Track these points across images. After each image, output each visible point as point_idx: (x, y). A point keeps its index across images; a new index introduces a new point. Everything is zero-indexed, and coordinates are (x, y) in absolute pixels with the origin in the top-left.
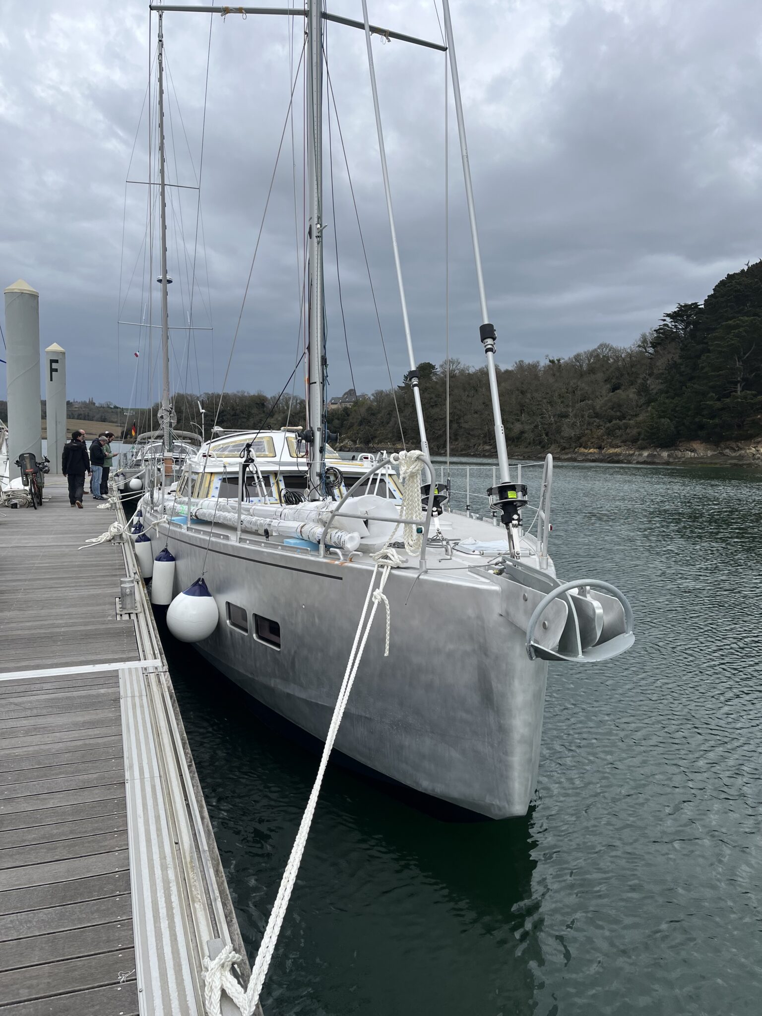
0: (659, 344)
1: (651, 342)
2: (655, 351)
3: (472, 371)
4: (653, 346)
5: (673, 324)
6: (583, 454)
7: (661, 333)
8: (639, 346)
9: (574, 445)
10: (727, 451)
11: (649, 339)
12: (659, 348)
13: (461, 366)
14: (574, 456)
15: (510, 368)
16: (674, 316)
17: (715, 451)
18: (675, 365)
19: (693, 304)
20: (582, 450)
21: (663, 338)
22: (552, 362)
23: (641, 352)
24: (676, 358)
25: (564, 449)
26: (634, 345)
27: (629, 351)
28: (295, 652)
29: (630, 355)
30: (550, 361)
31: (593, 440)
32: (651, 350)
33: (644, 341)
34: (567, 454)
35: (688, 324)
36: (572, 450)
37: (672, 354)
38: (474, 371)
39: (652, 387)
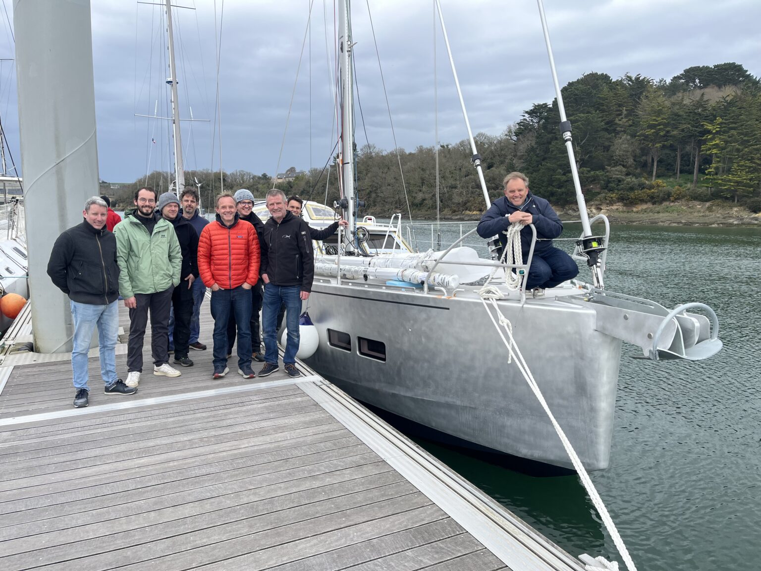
0: (521, 133)
1: (515, 132)
2: (517, 139)
3: (385, 153)
4: (516, 135)
5: (530, 118)
6: (468, 215)
7: (522, 126)
8: (506, 135)
9: (461, 209)
10: (570, 211)
11: (513, 129)
12: (520, 137)
13: (376, 150)
14: (462, 217)
15: (413, 152)
16: (531, 113)
17: (562, 212)
18: (532, 149)
19: (544, 104)
20: (468, 212)
21: (523, 130)
22: (442, 146)
23: (507, 139)
24: (533, 143)
25: (454, 211)
26: (502, 134)
27: (499, 138)
28: (401, 363)
29: (500, 142)
30: (441, 146)
31: (475, 205)
32: (515, 138)
33: (510, 131)
34: (457, 215)
35: (541, 119)
36: (460, 212)
37: (530, 141)
38: (386, 153)
39: (517, 165)
